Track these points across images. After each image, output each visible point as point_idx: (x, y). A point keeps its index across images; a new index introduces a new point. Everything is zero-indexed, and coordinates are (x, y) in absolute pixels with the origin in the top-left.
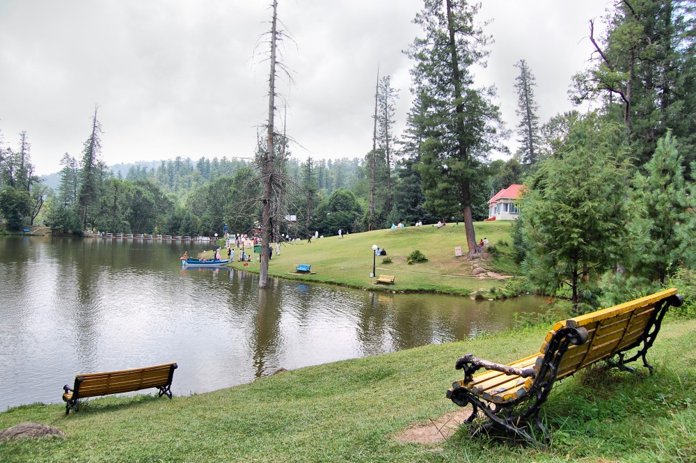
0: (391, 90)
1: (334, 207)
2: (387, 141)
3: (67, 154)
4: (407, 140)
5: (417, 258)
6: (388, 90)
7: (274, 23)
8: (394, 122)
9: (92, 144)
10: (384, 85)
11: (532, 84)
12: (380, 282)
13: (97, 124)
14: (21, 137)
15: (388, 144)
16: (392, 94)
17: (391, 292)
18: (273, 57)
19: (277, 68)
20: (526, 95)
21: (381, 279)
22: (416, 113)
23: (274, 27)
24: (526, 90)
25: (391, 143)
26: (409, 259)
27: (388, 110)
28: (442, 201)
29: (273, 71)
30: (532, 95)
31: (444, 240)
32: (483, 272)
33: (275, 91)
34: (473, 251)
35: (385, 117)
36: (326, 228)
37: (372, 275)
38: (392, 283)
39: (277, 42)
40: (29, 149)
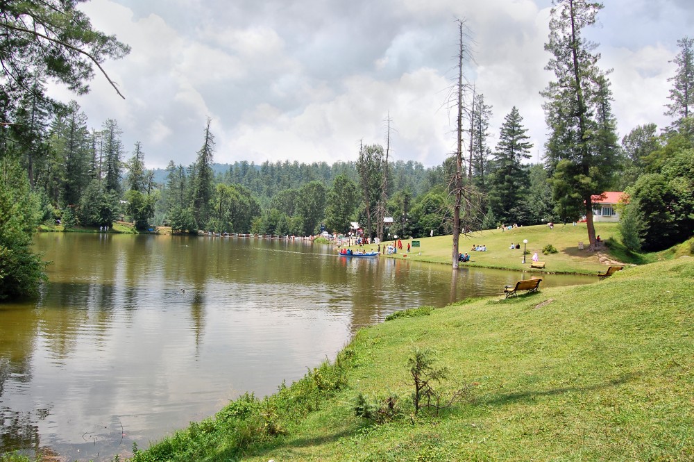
0: (485, 107)
1: (427, 210)
2: (481, 152)
3: (172, 161)
4: (500, 151)
5: (550, 250)
6: (482, 107)
7: (460, 78)
8: (487, 135)
9: (205, 153)
10: (478, 102)
11: (609, 99)
12: (533, 267)
13: (209, 136)
14: (135, 147)
15: (482, 155)
16: (485, 110)
17: (546, 273)
18: (460, 103)
19: (463, 111)
20: (603, 109)
21: (534, 265)
22: (508, 128)
23: (460, 82)
24: (604, 104)
25: (485, 153)
26: (544, 252)
27: (482, 124)
28: (572, 207)
29: (460, 113)
30: (609, 109)
31: (559, 237)
32: (607, 260)
33: (462, 128)
34: (594, 245)
35: (479, 130)
36: (422, 229)
37: (523, 262)
38: (544, 267)
39: (463, 92)
40: (143, 157)
